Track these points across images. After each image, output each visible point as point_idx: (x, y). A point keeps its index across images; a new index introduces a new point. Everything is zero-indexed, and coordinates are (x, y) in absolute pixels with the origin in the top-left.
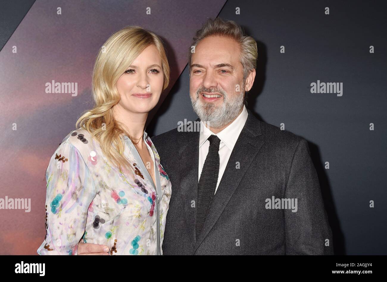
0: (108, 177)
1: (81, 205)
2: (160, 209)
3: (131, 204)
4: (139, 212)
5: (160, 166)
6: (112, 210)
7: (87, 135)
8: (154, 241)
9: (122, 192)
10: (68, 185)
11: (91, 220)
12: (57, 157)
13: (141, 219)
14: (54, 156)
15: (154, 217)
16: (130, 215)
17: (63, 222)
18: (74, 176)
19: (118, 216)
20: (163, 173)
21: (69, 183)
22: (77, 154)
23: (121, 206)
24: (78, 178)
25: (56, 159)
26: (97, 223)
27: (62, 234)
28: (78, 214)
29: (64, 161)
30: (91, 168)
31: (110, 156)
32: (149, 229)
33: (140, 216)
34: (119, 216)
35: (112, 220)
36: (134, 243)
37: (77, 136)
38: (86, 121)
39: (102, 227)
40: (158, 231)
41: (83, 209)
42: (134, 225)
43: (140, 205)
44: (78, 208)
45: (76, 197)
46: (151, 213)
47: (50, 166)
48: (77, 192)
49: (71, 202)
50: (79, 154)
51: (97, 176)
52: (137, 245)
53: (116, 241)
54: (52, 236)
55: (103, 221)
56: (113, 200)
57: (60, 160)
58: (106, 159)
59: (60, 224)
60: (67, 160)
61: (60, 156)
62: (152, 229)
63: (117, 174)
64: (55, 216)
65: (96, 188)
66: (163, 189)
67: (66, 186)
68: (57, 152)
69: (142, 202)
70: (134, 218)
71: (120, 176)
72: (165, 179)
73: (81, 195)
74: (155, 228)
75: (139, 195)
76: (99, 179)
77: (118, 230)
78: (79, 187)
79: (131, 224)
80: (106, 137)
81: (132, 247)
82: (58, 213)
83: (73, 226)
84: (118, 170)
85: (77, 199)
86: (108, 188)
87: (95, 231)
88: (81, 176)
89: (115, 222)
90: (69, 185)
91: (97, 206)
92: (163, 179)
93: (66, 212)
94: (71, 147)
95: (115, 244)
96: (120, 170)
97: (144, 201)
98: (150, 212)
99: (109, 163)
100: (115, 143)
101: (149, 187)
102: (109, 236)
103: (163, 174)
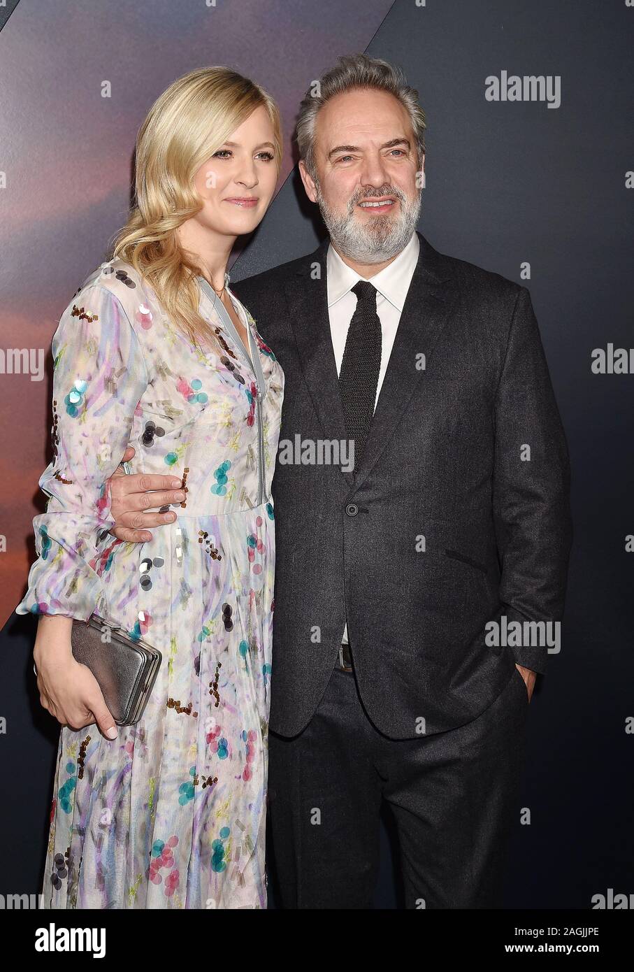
0: (171, 352)
1: (123, 402)
2: (264, 415)
3: (215, 402)
4: (229, 417)
5: (258, 337)
6: (179, 413)
7: (133, 273)
8: (255, 471)
9: (198, 380)
10: (97, 366)
11: (140, 431)
12: (76, 312)
13: (232, 430)
14: (69, 310)
15: (255, 428)
16: (211, 422)
17: (89, 432)
18: (108, 348)
19: (189, 424)
20: (264, 348)
21: (100, 362)
22: (117, 307)
23: (196, 406)
24: (116, 352)
25: (73, 314)
26: (150, 434)
27: (87, 454)
28: (117, 420)
29: (90, 320)
30: (140, 336)
31: (176, 315)
32: (246, 449)
33: (230, 424)
34: (192, 424)
35: (179, 431)
36: (219, 474)
37: (115, 274)
38: (130, 249)
39: (158, 443)
40: (260, 455)
41: (125, 411)
42: (220, 442)
43: (232, 404)
44: (117, 407)
45: (113, 387)
46: (250, 420)
47: (61, 330)
48: (115, 379)
49: (104, 397)
50: (119, 306)
51: (151, 350)
52: (224, 479)
53: (187, 470)
54: (68, 457)
55: (161, 432)
56: (181, 396)
57: (81, 318)
58: (166, 317)
59: (84, 435)
60: (96, 318)
61: (83, 310)
62: (251, 450)
63: (187, 346)
64: (75, 421)
65: (149, 373)
66: (267, 378)
67: (95, 366)
68: (77, 302)
69: (234, 398)
70: (219, 427)
71: (192, 352)
72: (270, 361)
73: (122, 383)
74: (255, 447)
75: (228, 385)
76: (154, 355)
77: (189, 451)
78: (118, 369)
79: (215, 438)
80: (169, 279)
81: (216, 481)
82: (80, 417)
83: (106, 440)
84: (187, 340)
85: (115, 392)
86: (170, 373)
87: (146, 451)
88: (121, 350)
89: (183, 434)
90: (100, 365)
91: (150, 405)
92: (266, 359)
93: (95, 415)
94: (104, 293)
95: (185, 476)
96: (194, 340)
97: (239, 396)
98: (248, 417)
99: (172, 326)
100: (186, 291)
101: (244, 371)
102: (172, 460)
103: (265, 350)
